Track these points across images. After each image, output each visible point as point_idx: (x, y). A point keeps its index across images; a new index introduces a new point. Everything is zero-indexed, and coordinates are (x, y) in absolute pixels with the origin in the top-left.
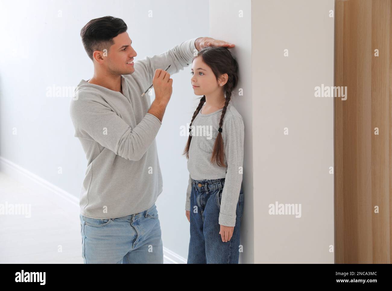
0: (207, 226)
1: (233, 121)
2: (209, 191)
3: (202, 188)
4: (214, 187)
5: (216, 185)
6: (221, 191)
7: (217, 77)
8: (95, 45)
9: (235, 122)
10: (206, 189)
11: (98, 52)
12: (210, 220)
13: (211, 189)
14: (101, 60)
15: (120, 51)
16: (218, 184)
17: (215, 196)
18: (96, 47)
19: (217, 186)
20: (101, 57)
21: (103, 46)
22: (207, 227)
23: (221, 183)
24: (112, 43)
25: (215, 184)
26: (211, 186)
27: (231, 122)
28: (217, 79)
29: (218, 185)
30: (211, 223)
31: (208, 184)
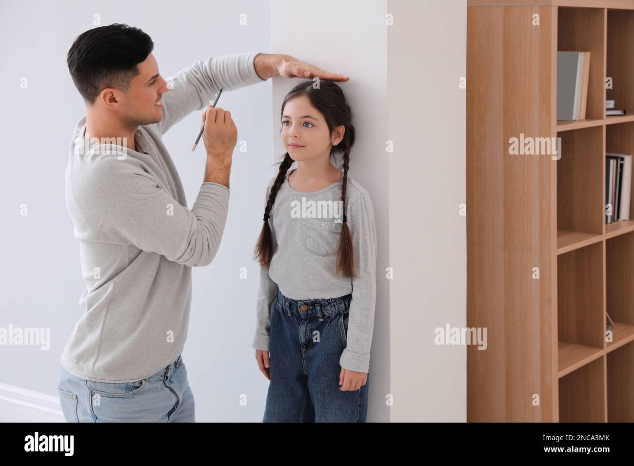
0: (323, 375)
1: (363, 202)
2: (324, 316)
3: (310, 312)
4: (333, 310)
5: (336, 306)
6: (346, 316)
7: (331, 129)
8: (104, 78)
9: (366, 204)
10: (319, 314)
11: (110, 90)
12: (328, 365)
13: (327, 313)
14: (114, 103)
15: (147, 86)
16: (340, 304)
17: (337, 325)
18: (106, 81)
19: (338, 308)
20: (114, 98)
21: (120, 79)
22: (322, 377)
23: (343, 302)
24: (136, 72)
25: (334, 305)
26: (328, 308)
27: (360, 205)
28: (331, 133)
29: (339, 306)
30: (329, 369)
31: (321, 305)
